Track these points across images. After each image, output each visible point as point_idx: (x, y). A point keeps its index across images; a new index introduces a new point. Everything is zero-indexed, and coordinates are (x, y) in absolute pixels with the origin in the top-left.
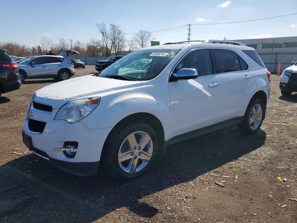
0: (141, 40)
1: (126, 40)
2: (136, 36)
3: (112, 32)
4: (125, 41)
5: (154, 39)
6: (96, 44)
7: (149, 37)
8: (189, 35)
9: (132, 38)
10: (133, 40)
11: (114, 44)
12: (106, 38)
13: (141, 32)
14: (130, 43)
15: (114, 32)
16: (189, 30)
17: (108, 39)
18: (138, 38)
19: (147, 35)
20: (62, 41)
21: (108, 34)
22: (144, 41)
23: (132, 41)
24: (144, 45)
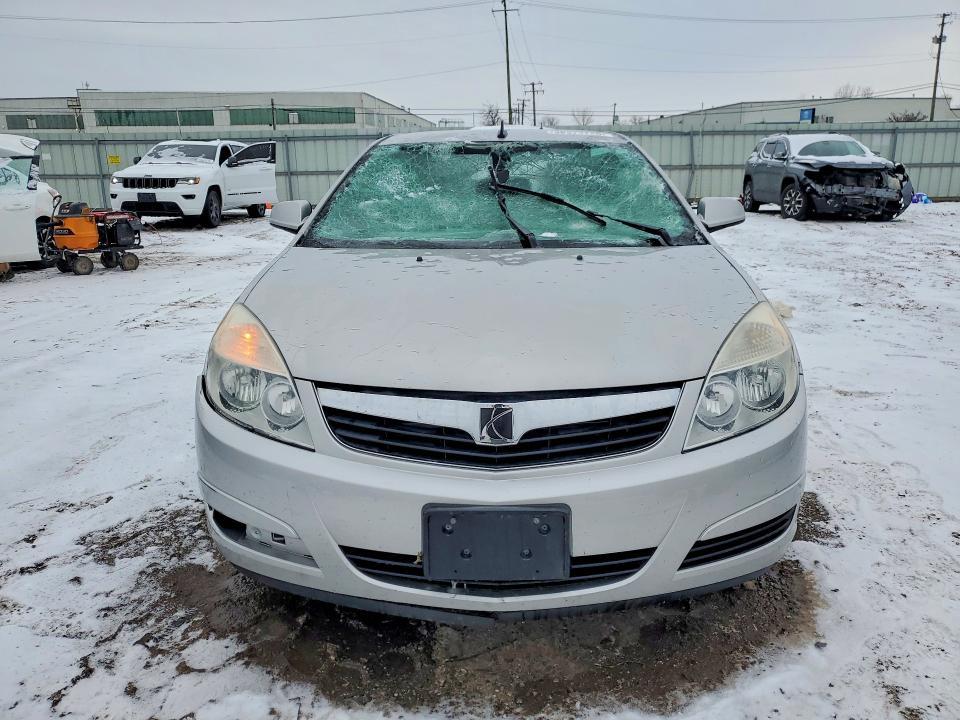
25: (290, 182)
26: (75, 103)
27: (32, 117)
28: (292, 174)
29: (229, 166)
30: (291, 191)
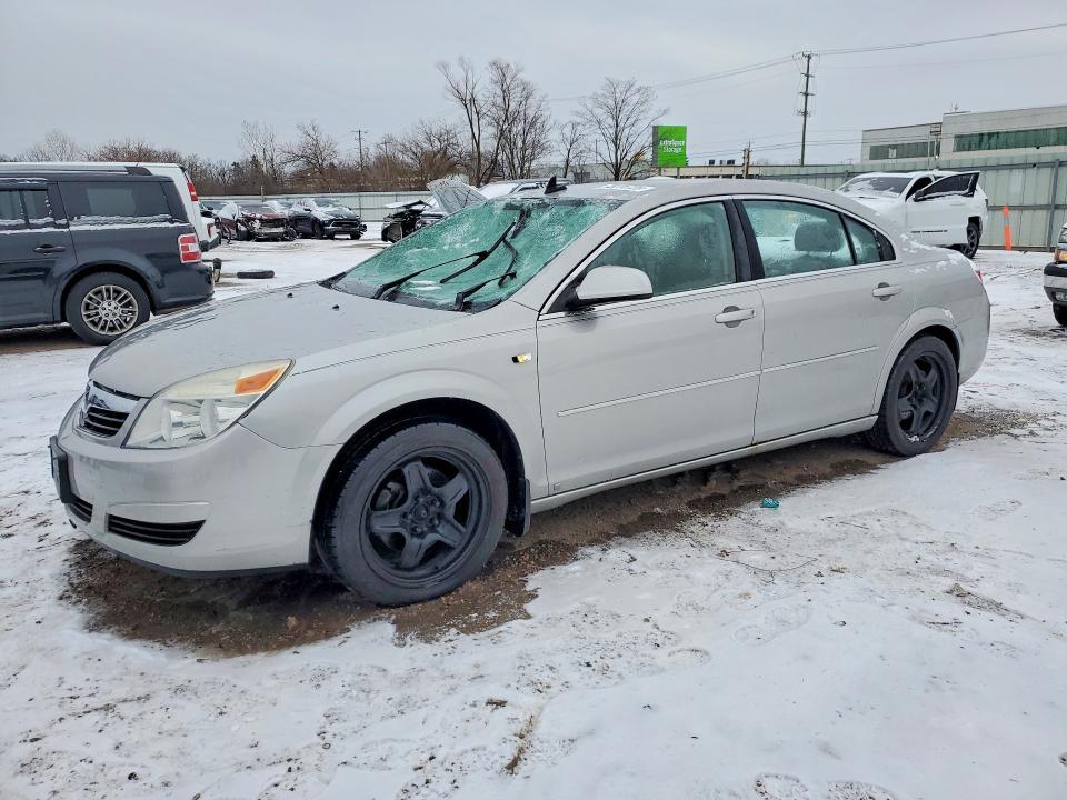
0: (611, 122)
1: (552, 122)
2: (590, 104)
3: (499, 92)
4: (548, 127)
5: (665, 112)
6: (437, 143)
7: (642, 108)
8: (806, 95)
9: (578, 114)
10: (579, 120)
11: (506, 138)
12: (475, 117)
13: (613, 85)
14: (568, 131)
15: (506, 92)
16: (808, 76)
17: (482, 121)
18: (600, 113)
19: (635, 99)
20: (312, 133)
21: (482, 103)
22: (622, 125)
23: (574, 125)
24: (624, 140)
25: (1052, 217)
26: (936, 129)
27: (894, 147)
28: (1057, 207)
29: (916, 200)
30: (1051, 226)
